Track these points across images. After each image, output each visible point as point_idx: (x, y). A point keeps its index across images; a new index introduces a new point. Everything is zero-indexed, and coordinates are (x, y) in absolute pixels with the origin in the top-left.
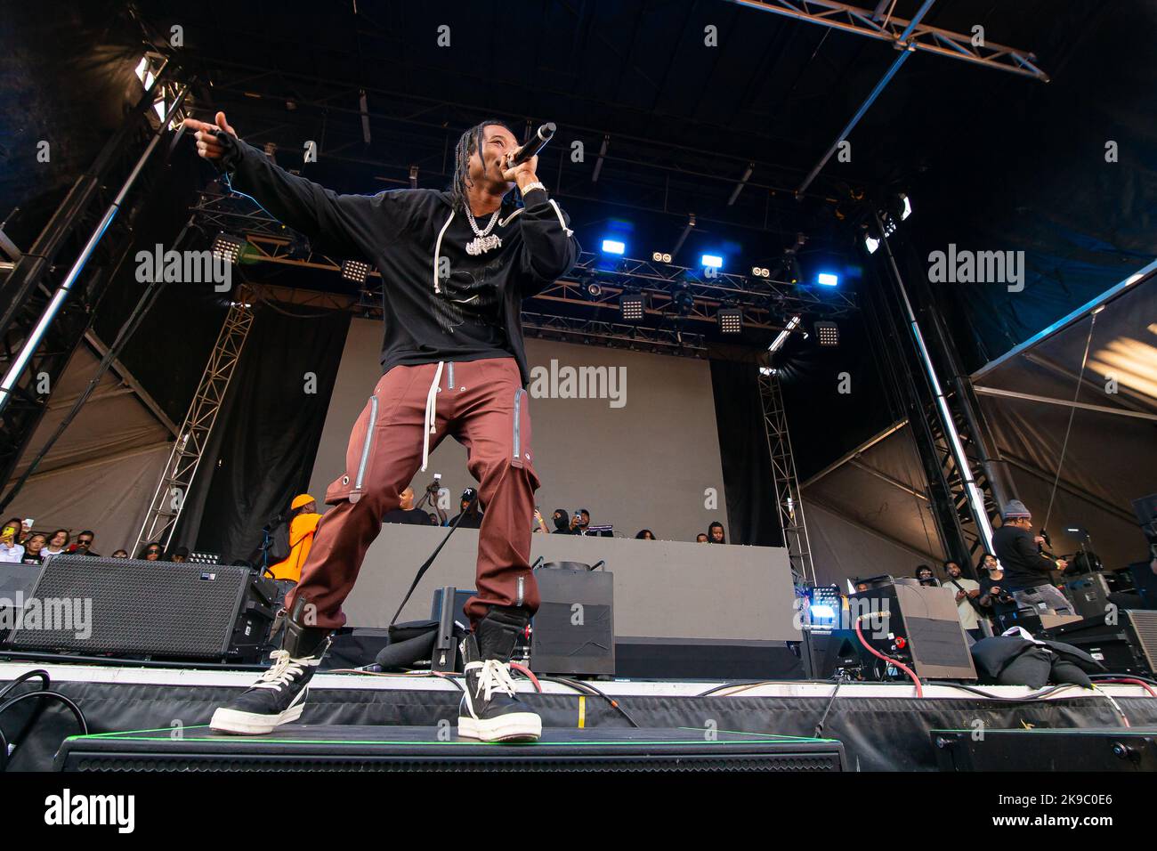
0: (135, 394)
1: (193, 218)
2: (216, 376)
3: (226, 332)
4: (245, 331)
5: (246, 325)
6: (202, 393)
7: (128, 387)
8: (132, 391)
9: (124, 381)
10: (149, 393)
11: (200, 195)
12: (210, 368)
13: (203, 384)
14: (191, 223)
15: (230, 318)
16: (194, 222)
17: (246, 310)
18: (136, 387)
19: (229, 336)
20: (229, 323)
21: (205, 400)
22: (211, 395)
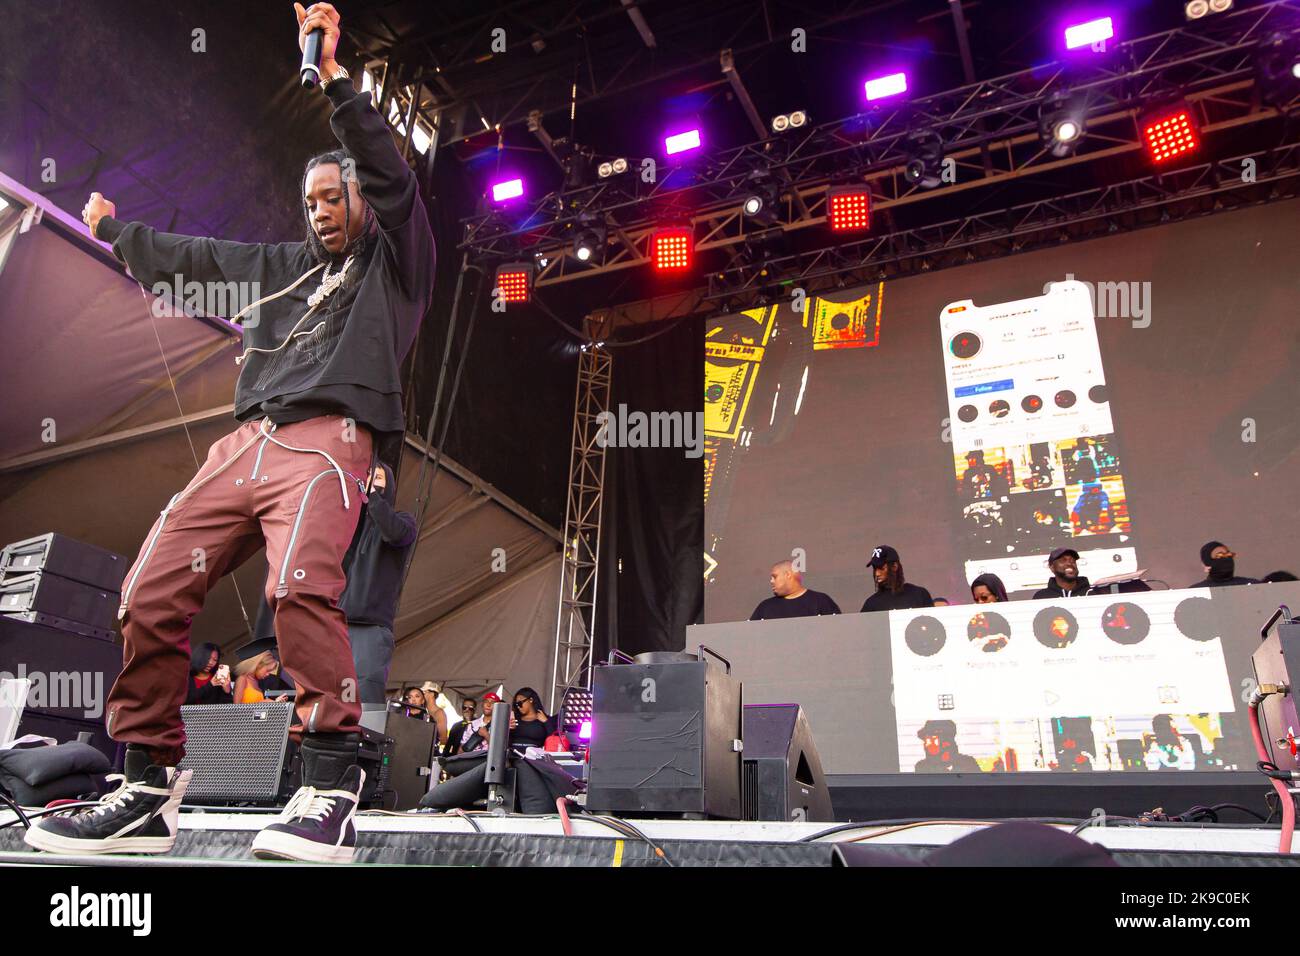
0: (492, 500)
1: (465, 257)
2: (589, 453)
3: (584, 388)
4: (605, 381)
5: (605, 372)
6: (577, 479)
7: (483, 494)
8: (489, 497)
9: (474, 488)
10: (507, 495)
11: (463, 225)
12: (578, 444)
13: (574, 469)
14: (465, 267)
15: (583, 368)
16: (468, 264)
17: (600, 352)
18: (492, 492)
19: (589, 393)
20: (585, 376)
21: (584, 489)
22: (589, 480)
